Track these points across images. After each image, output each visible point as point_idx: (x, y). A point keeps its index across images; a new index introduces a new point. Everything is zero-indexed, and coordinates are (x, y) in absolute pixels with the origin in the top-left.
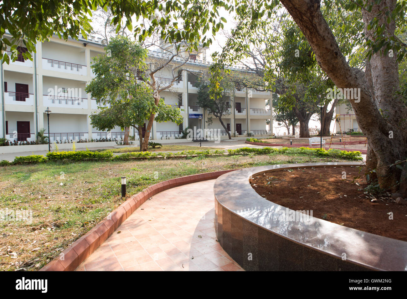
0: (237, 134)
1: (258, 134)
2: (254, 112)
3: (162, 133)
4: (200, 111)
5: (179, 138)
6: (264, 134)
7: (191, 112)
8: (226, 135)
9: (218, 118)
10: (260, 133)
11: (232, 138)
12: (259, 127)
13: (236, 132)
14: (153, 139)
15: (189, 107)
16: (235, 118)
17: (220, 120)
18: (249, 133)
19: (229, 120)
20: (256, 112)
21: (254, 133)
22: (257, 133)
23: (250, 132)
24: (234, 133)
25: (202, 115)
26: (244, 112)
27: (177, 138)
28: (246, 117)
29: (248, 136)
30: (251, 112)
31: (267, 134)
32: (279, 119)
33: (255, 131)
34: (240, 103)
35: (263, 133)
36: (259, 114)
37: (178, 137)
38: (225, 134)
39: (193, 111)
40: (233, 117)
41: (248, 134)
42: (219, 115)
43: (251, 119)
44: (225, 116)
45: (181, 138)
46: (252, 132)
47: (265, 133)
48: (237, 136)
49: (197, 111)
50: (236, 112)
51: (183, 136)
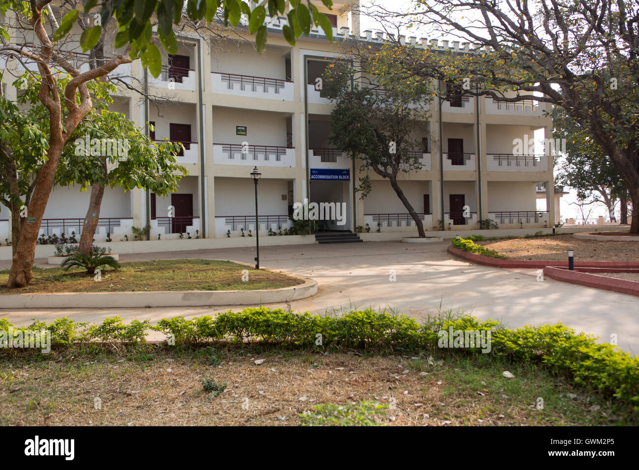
0: (448, 220)
1: (511, 222)
2: (500, 164)
3: (232, 219)
4: (341, 163)
5: (280, 234)
6: (528, 221)
7: (317, 163)
8: (408, 224)
9: (387, 179)
10: (515, 220)
11: (427, 234)
12: (515, 203)
13: (447, 217)
14: (204, 237)
15: (311, 152)
16: (444, 179)
17: (394, 185)
18: (484, 218)
19: (425, 184)
20: (505, 162)
21: (498, 221)
22: (507, 220)
23: (486, 216)
24: (440, 218)
25: (347, 172)
26: (470, 164)
27: (275, 234)
28: (475, 178)
29: (481, 228)
30: (491, 164)
31: (536, 221)
32: (580, 181)
33: (500, 214)
34: (461, 141)
35: (524, 220)
36: (513, 168)
37: (277, 231)
38: (404, 223)
39: (323, 160)
40: (439, 177)
41: (480, 222)
42: (390, 170)
43: (488, 182)
44: (406, 174)
45: (286, 234)
46: (492, 217)
47: (532, 220)
48: (449, 229)
49: (334, 160)
50: (447, 163)
51: (291, 228)
